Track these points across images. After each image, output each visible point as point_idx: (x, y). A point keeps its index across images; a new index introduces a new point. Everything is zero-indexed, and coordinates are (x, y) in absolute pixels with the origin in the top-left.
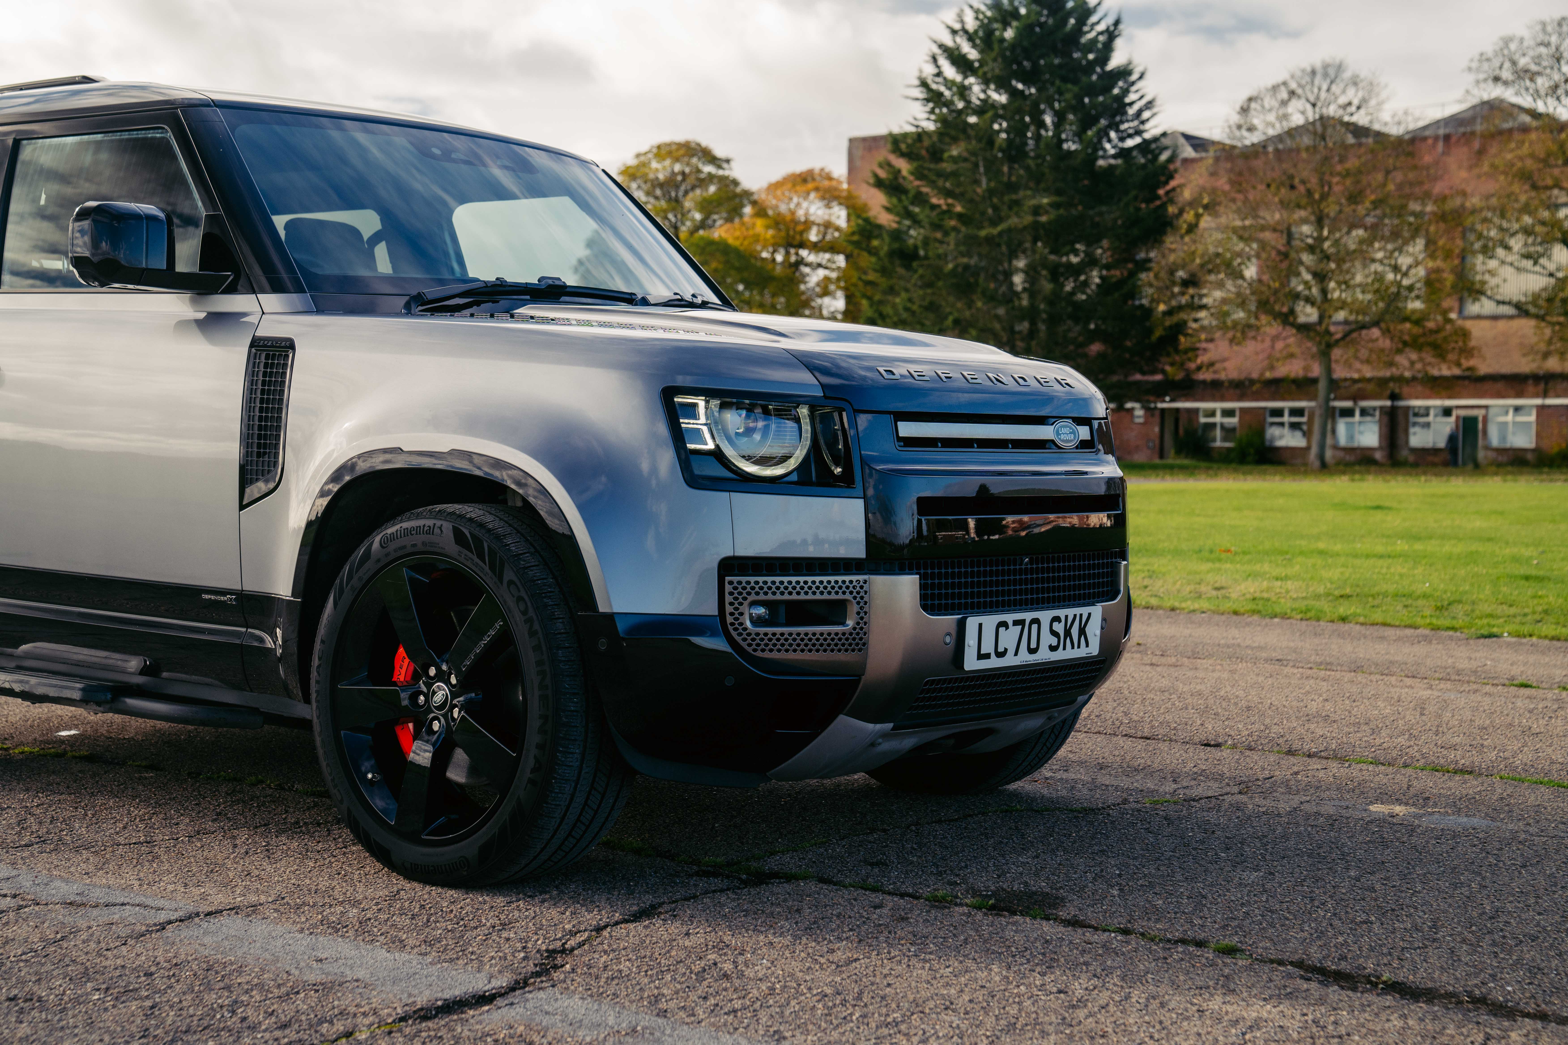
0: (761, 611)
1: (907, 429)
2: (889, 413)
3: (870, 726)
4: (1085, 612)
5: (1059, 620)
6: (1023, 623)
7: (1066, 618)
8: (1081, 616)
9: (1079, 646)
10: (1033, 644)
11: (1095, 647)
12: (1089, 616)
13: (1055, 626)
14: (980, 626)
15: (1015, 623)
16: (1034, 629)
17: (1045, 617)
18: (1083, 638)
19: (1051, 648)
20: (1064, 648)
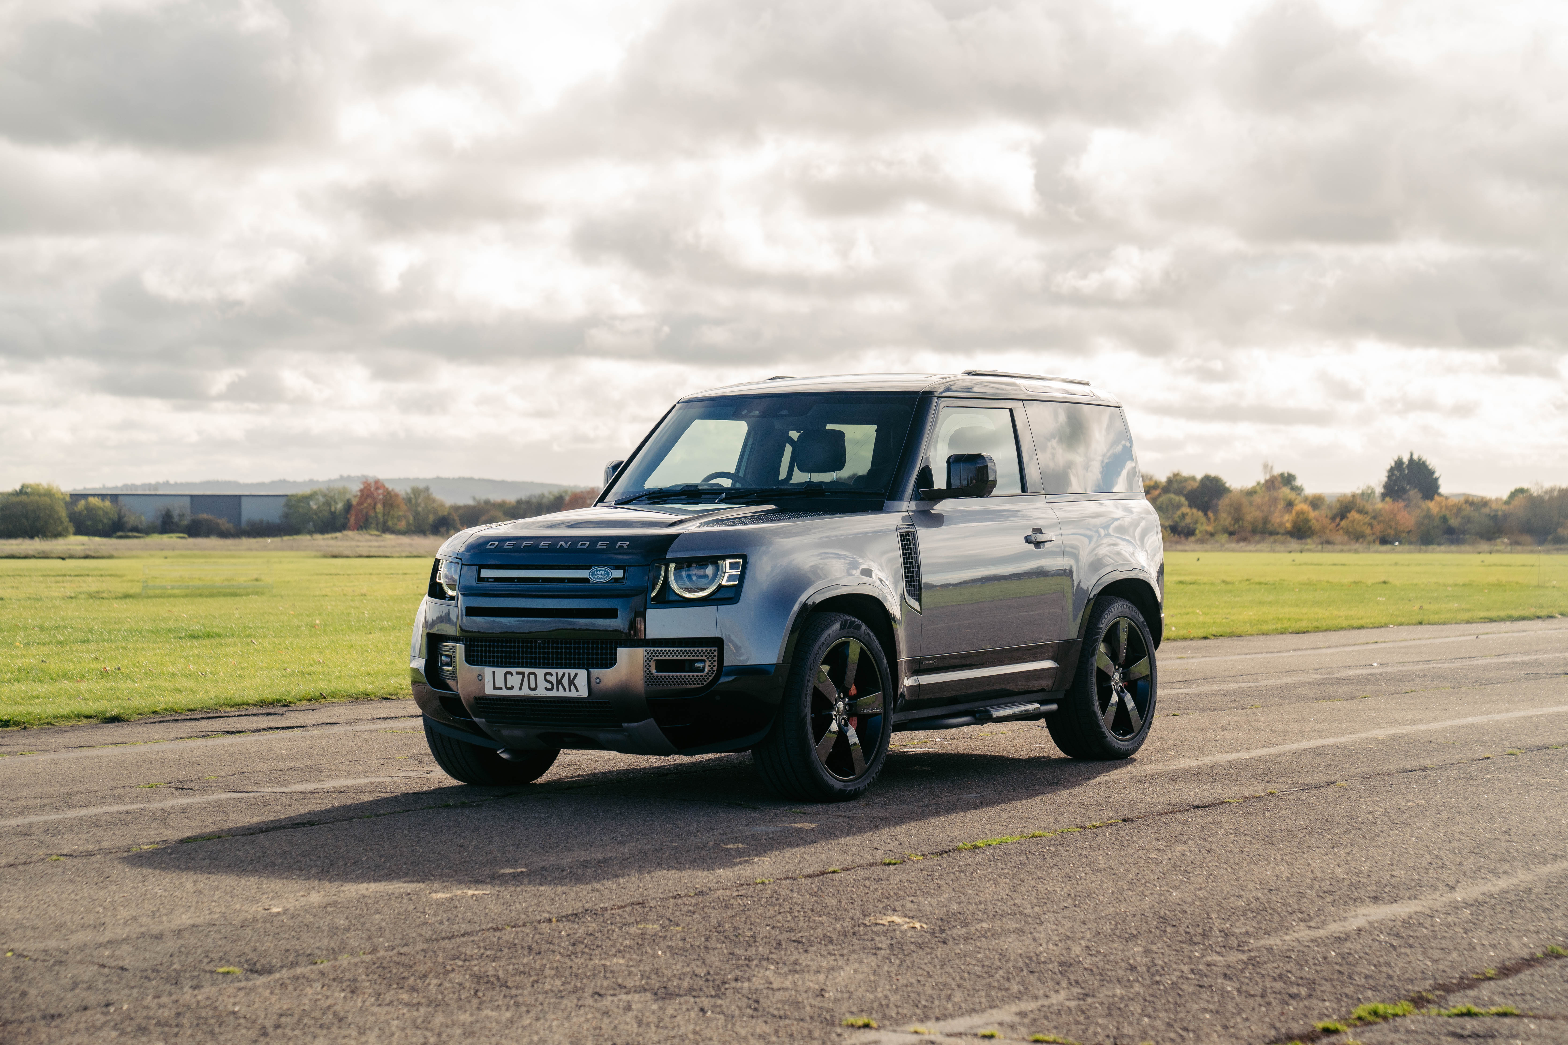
1: (485, 573)
4: (573, 672)
5: (551, 674)
6: (523, 674)
7: (557, 674)
8: (569, 674)
9: (570, 690)
10: (533, 685)
11: (583, 693)
12: (576, 675)
13: (548, 677)
14: (494, 673)
15: (518, 673)
16: (532, 677)
17: (540, 672)
18: (572, 687)
19: (547, 689)
20: (558, 690)
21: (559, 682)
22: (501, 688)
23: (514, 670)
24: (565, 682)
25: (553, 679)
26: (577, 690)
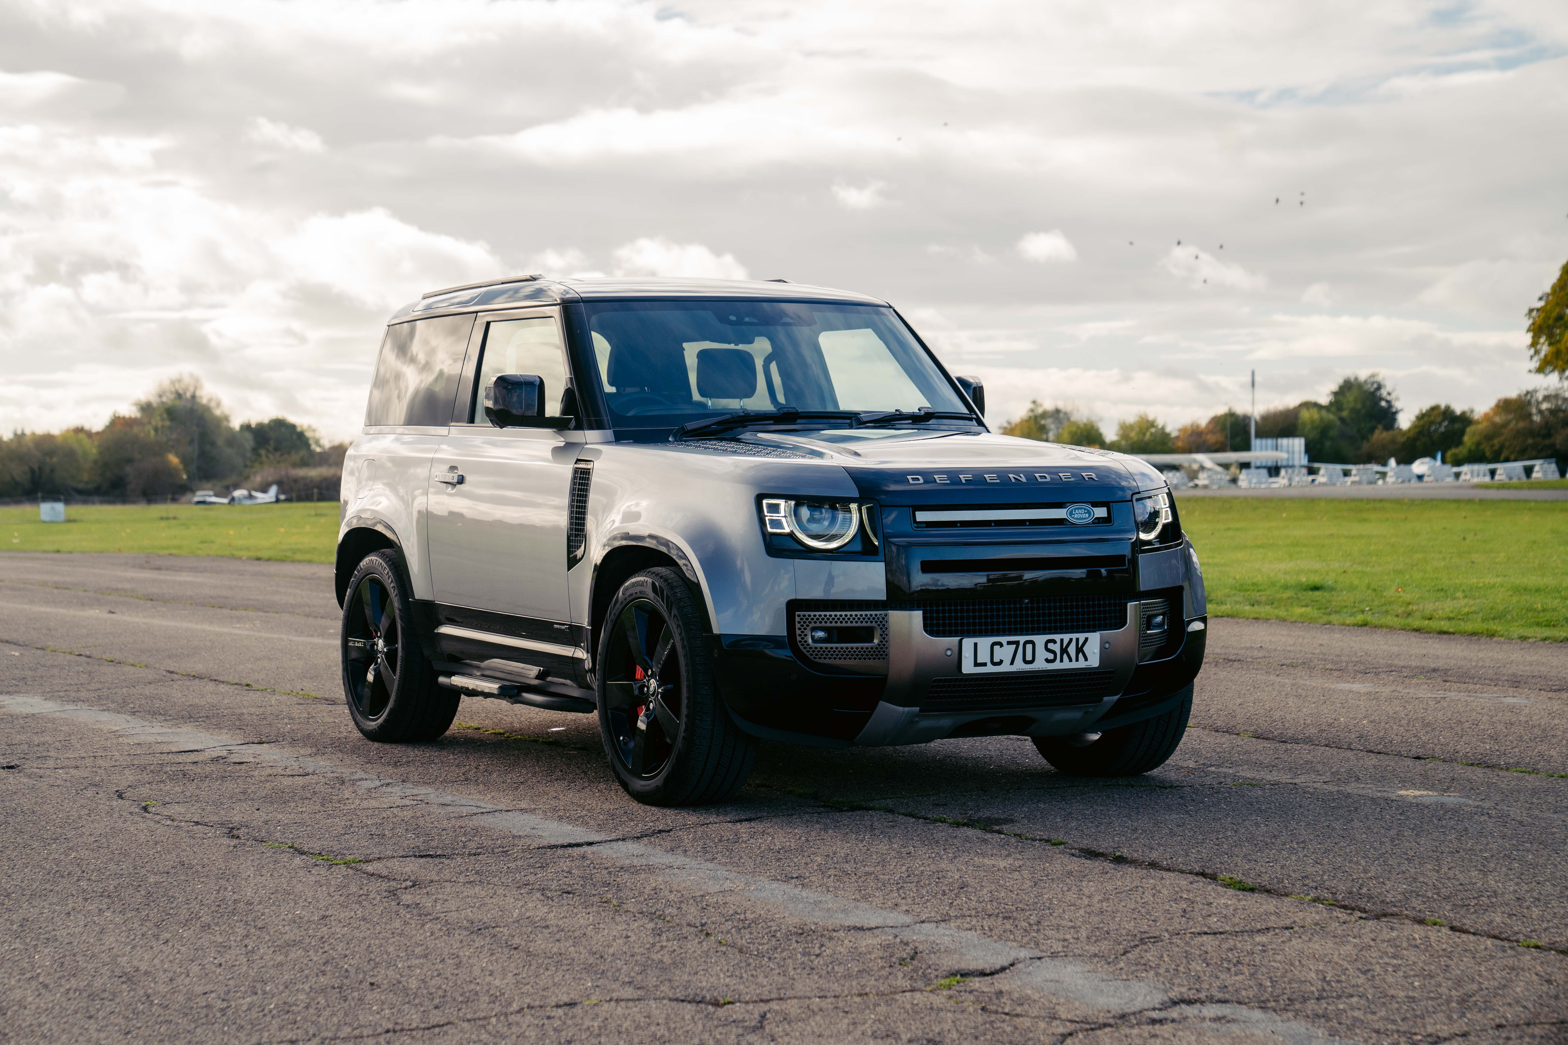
0: (821, 634)
1: (922, 516)
2: (909, 506)
3: (901, 708)
4: (1082, 637)
5: (1054, 642)
6: (1017, 643)
7: (1062, 640)
8: (1077, 640)
9: (1077, 660)
10: (1029, 657)
11: (1094, 661)
12: (1086, 639)
13: (1051, 646)
14: (976, 645)
15: (1009, 643)
16: (1029, 647)
17: (1040, 640)
18: (1081, 655)
19: (1047, 661)
20: (1062, 661)
21: (1064, 651)
22: (985, 664)
23: (1004, 639)
24: (1072, 650)
25: (1056, 648)
26: (1086, 659)
